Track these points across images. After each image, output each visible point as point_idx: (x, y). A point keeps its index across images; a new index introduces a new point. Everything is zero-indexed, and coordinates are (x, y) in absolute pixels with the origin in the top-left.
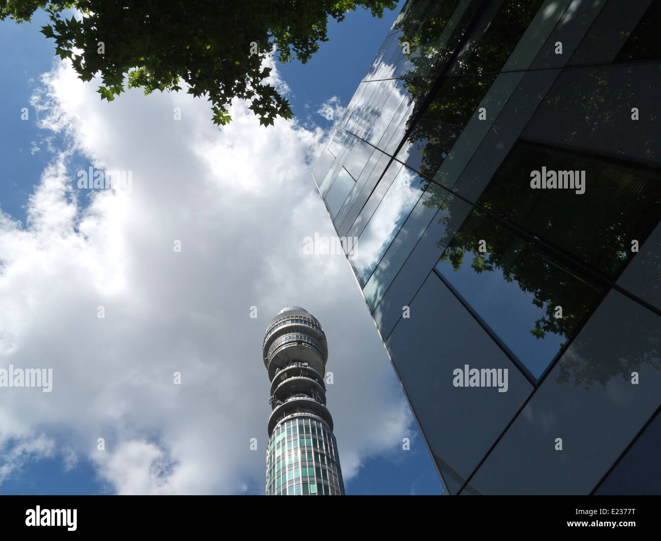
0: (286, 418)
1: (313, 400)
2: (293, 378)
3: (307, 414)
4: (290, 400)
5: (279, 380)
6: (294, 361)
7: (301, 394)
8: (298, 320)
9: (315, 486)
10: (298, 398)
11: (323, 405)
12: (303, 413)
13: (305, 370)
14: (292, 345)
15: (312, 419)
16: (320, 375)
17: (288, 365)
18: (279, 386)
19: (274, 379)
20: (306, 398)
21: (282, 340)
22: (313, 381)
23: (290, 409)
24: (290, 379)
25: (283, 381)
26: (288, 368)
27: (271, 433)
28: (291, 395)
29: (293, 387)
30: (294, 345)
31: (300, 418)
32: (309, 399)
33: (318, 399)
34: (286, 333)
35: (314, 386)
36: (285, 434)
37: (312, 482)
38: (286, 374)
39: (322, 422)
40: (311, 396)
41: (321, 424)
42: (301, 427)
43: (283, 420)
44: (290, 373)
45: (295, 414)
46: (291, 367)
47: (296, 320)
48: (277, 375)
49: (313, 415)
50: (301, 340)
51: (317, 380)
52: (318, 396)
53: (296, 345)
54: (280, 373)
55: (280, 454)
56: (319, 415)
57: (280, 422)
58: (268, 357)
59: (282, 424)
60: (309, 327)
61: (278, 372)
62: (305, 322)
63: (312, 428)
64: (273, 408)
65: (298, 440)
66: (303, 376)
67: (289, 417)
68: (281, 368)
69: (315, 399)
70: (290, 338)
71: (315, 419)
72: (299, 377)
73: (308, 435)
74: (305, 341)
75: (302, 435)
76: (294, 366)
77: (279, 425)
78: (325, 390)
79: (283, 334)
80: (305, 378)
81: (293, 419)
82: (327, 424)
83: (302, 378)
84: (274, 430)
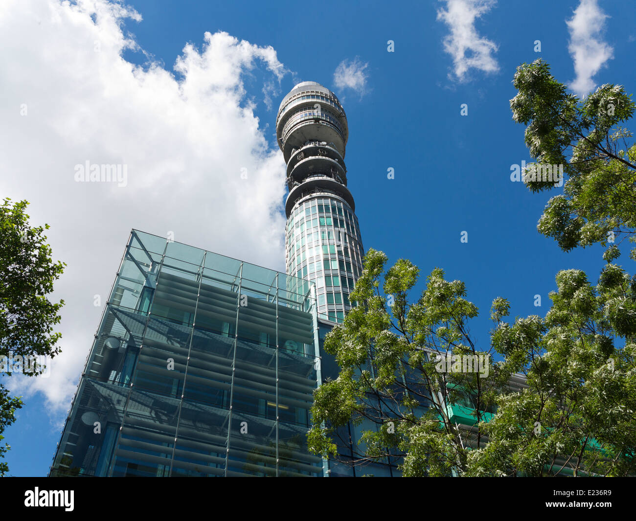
0: (304, 199)
1: (333, 180)
2: (310, 158)
3: (327, 193)
4: (308, 180)
5: (295, 160)
6: (311, 141)
7: (320, 175)
8: (314, 95)
9: (337, 262)
10: (316, 178)
11: (343, 185)
12: (323, 193)
13: (323, 149)
14: (308, 124)
15: (332, 199)
16: (340, 156)
17: (305, 145)
18: (295, 167)
19: (290, 160)
20: (325, 178)
21: (297, 118)
22: (333, 161)
23: (308, 189)
24: (307, 159)
25: (299, 161)
26: (304, 148)
27: (288, 213)
28: (309, 176)
29: (311, 167)
30: (311, 123)
31: (319, 198)
32: (329, 179)
33: (338, 179)
34: (301, 110)
35: (333, 166)
36: (303, 214)
37: (334, 259)
38: (302, 154)
39: (343, 202)
40: (331, 177)
41: (342, 204)
42: (320, 207)
43: (301, 201)
44: (307, 153)
45: (314, 195)
46: (308, 146)
47: (312, 95)
48: (294, 155)
49: (333, 195)
50: (318, 117)
51: (336, 159)
52: (338, 176)
53: (313, 123)
54: (296, 152)
55: (300, 233)
56: (339, 195)
57: (298, 202)
58: (283, 137)
59: (300, 204)
60: (327, 103)
61: (293, 153)
62: (322, 98)
63: (332, 208)
64: (290, 189)
65: (318, 219)
66: (322, 156)
67: (308, 197)
68: (297, 149)
69: (335, 178)
70: (306, 115)
71: (335, 199)
72: (317, 157)
73: (328, 214)
74: (323, 118)
75: (321, 215)
76: (312, 145)
77: (297, 205)
78: (346, 172)
79: (297, 112)
80: (324, 158)
81: (312, 199)
82: (348, 204)
83: (320, 157)
84: (292, 211)
